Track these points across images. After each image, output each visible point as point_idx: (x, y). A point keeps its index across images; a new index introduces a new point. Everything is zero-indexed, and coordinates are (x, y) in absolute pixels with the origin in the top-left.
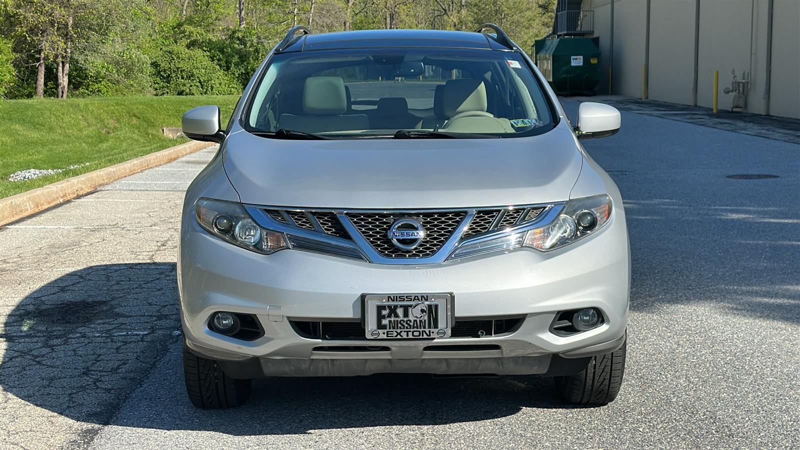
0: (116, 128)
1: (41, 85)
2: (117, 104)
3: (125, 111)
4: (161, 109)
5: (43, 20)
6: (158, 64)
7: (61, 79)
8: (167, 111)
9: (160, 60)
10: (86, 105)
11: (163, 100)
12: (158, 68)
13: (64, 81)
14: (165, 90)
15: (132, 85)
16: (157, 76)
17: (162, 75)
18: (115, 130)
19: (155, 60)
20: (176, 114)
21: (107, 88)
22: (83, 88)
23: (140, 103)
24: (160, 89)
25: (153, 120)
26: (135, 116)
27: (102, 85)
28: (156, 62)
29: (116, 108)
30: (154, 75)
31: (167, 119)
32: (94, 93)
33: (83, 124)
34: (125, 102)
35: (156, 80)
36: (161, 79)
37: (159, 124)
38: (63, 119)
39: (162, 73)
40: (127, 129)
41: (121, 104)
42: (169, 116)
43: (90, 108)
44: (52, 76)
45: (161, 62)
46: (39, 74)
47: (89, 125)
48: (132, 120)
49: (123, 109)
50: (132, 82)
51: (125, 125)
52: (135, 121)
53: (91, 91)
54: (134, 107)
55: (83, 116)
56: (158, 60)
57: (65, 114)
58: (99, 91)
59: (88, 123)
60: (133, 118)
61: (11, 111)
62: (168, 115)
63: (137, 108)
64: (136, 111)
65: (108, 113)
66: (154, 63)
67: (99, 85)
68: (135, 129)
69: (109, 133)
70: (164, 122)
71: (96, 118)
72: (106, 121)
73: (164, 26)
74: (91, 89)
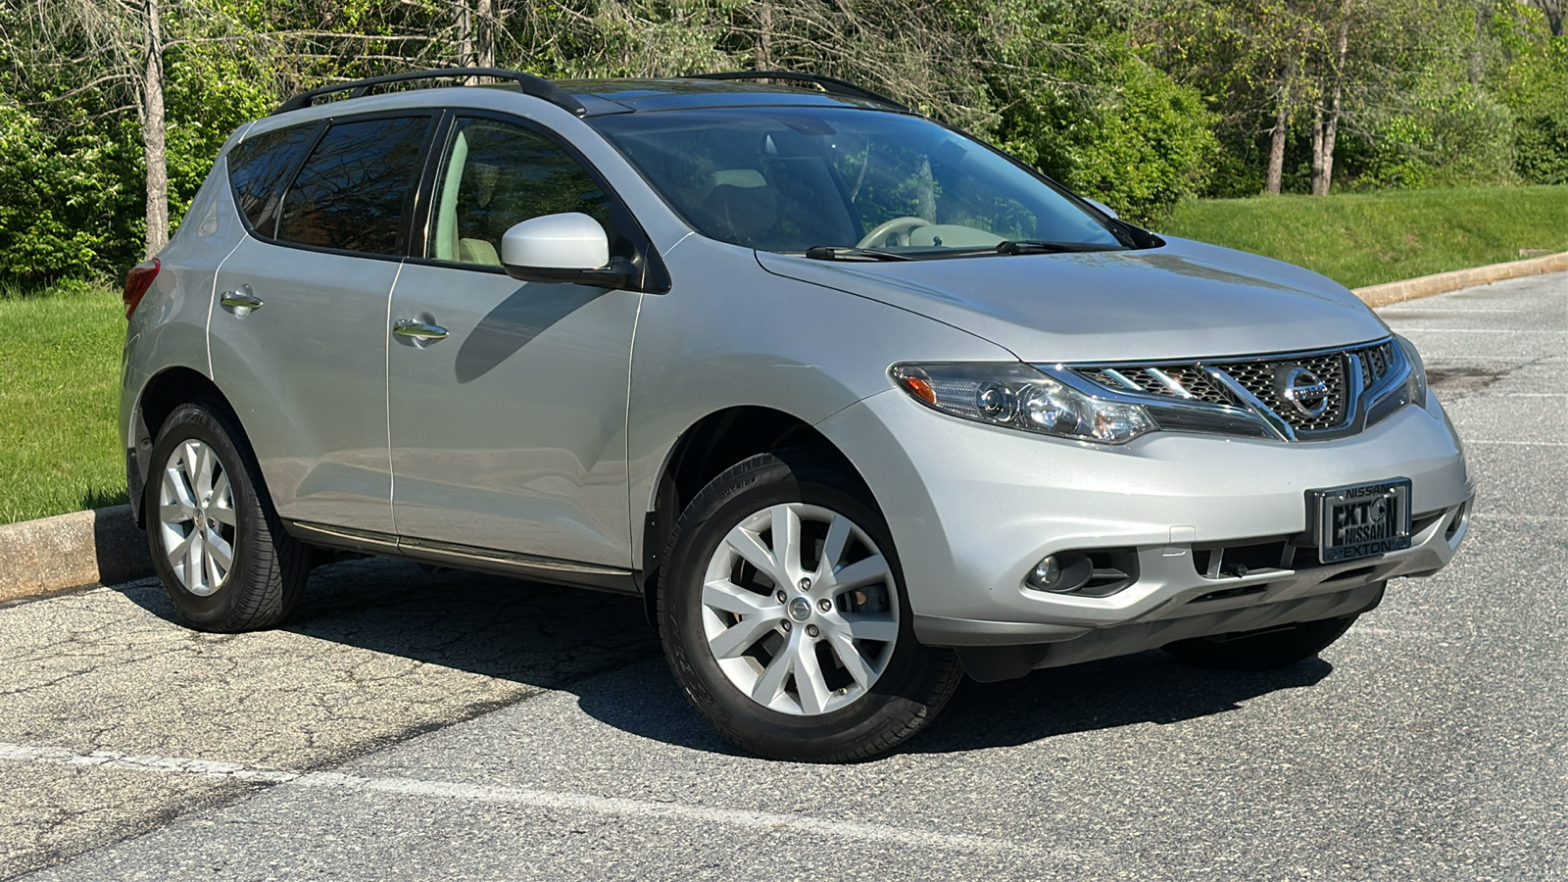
0: (1414, 251)
1: (1276, 171)
2: (1427, 204)
3: (1441, 218)
4: (1518, 213)
5: (1280, 47)
6: (1552, 122)
7: (1318, 158)
8: (1532, 216)
9: (1557, 115)
10: (1360, 207)
11: (1526, 196)
12: (1552, 130)
13: (1324, 162)
14: (1562, 174)
15: (1471, 166)
16: (1549, 145)
17: (1558, 145)
18: (1411, 254)
19: (1546, 113)
20: (1550, 222)
21: (1415, 173)
22: (1366, 174)
23: (1477, 202)
24: (1552, 172)
25: (1498, 235)
26: (1461, 226)
27: (1406, 167)
28: (1548, 118)
29: (1424, 211)
30: (1542, 143)
31: (1530, 232)
32: (1389, 182)
33: (1344, 243)
34: (1444, 200)
35: (1546, 155)
36: (1556, 151)
37: (1510, 243)
38: (1302, 235)
39: (1559, 140)
40: (1437, 252)
41: (1434, 205)
42: (1534, 226)
43: (1366, 214)
44: (1300, 152)
45: (1558, 117)
46: (1275, 149)
47: (1358, 246)
48: (1455, 236)
49: (1438, 213)
50: (1471, 160)
51: (1435, 246)
52: (1460, 238)
53: (1382, 180)
54: (1462, 210)
55: (1347, 229)
56: (1554, 114)
57: (1310, 226)
58: (1397, 179)
59: (1356, 241)
60: (1457, 230)
61: (1203, 220)
62: (1531, 225)
63: (1469, 212)
64: (1464, 218)
65: (1403, 222)
66: (1544, 121)
67: (1400, 168)
68: (1455, 253)
69: (1396, 261)
70: (1522, 239)
71: (1374, 232)
72: (1396, 237)
73: (1561, 44)
74: (1381, 176)
